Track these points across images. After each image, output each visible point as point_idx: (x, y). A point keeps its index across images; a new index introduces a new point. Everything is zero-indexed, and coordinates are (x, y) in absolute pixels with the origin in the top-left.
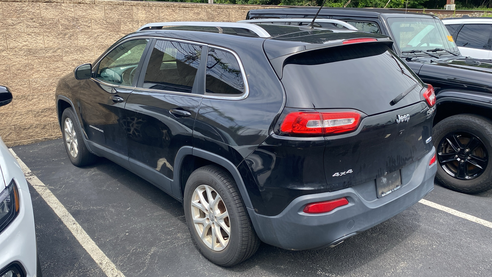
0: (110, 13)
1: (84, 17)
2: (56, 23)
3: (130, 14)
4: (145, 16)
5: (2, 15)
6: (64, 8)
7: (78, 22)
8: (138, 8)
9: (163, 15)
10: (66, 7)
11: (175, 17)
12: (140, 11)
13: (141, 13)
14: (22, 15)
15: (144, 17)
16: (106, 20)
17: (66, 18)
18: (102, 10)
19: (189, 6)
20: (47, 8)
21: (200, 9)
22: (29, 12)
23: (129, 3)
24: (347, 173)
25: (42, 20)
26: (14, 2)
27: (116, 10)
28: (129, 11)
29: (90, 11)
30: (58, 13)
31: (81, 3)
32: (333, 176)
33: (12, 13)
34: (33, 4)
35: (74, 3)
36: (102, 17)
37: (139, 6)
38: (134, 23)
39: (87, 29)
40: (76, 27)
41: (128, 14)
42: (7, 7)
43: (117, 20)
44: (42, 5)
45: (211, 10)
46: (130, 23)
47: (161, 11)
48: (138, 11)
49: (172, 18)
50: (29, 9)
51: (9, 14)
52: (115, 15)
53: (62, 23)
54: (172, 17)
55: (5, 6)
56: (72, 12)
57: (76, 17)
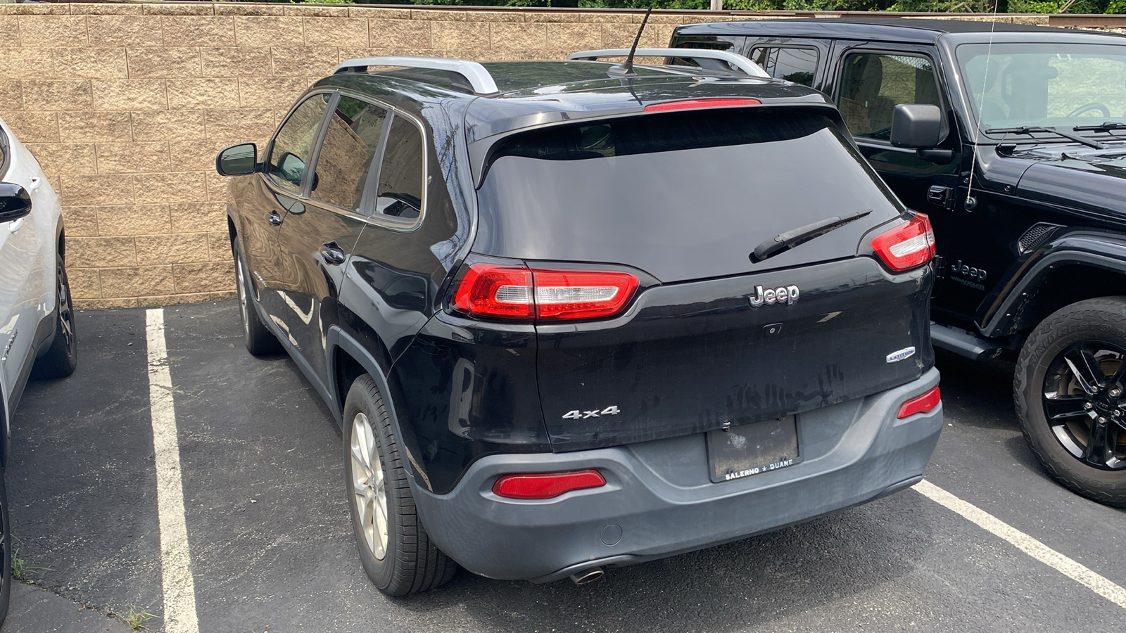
0: (381, 35)
1: (323, 44)
2: (265, 57)
3: (425, 38)
4: (459, 41)
5: (161, 41)
6: (282, 26)
7: (310, 55)
8: (442, 26)
9: (499, 38)
10: (287, 24)
11: (525, 44)
12: (447, 31)
13: (448, 35)
14: (200, 41)
16: (369, 51)
17: (285, 46)
18: (364, 29)
19: (561, 18)
20: (248, 27)
21: (586, 25)
22: (213, 35)
23: (423, 14)
24: (602, 413)
25: (238, 51)
26: (185, 15)
27: (394, 30)
29: (337, 32)
30: (271, 36)
31: (320, 14)
32: (564, 417)
33: (180, 37)
34: (220, 18)
35: (304, 15)
36: (362, 44)
37: (446, 20)
39: (329, 70)
40: (306, 65)
41: (419, 38)
42: (172, 25)
43: (393, 50)
44: (239, 20)
45: (614, 25)
47: (495, 30)
48: (442, 31)
49: (518, 47)
50: (214, 29)
51: (174, 40)
52: (392, 39)
53: (277, 57)
54: (519, 44)
55: (167, 23)
56: (300, 34)
57: (307, 44)
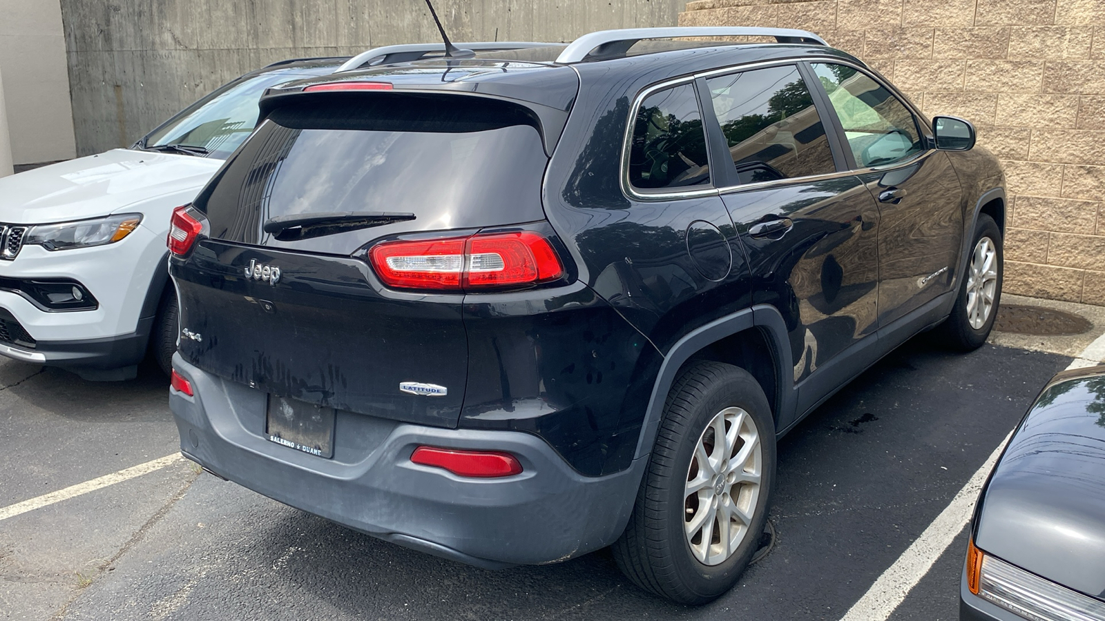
0: (990, 11)
1: (920, 25)
2: (858, 40)
3: (1047, 13)
4: (1094, 14)
7: (903, 36)
13: (1079, 7)
14: (805, 26)
15: (1088, 18)
16: (970, 30)
17: (882, 29)
18: (970, 6)
20: (849, 10)
22: (817, 20)
25: (835, 35)
27: (1008, 5)
28: (1043, 5)
29: (938, 11)
33: (790, 23)
36: (965, 23)
38: (1050, 34)
39: (920, 52)
40: (898, 47)
41: (1038, 13)
42: (785, 13)
43: (1001, 29)
46: (1037, 36)
50: (818, 14)
52: (1003, 16)
53: (869, 40)
55: (782, 11)
56: (898, 15)
57: (904, 25)
